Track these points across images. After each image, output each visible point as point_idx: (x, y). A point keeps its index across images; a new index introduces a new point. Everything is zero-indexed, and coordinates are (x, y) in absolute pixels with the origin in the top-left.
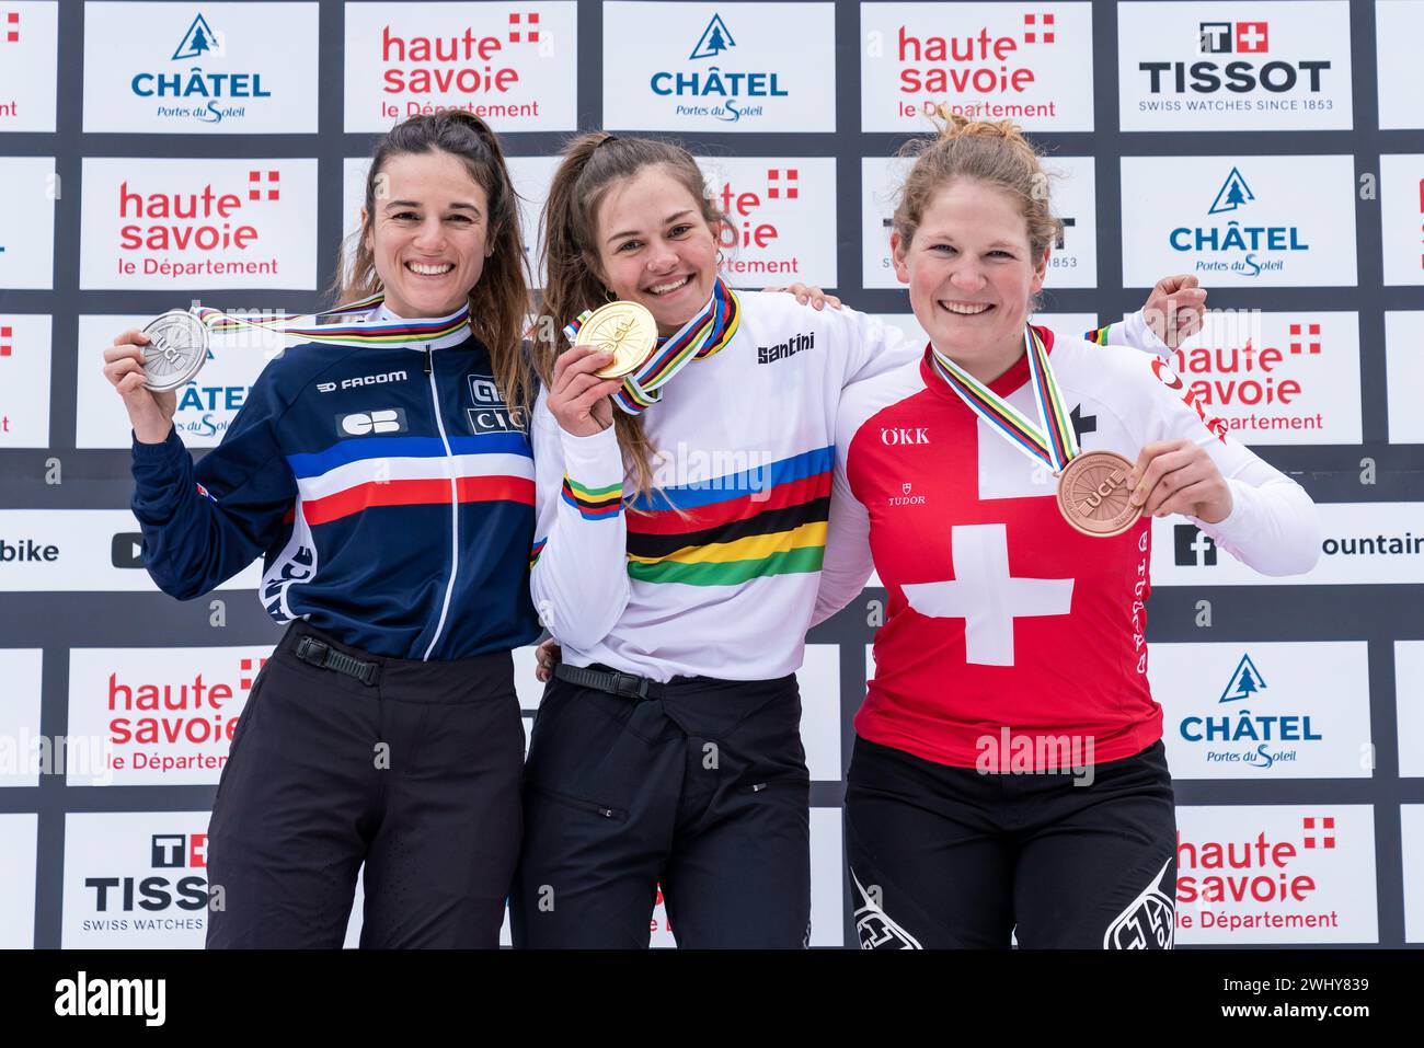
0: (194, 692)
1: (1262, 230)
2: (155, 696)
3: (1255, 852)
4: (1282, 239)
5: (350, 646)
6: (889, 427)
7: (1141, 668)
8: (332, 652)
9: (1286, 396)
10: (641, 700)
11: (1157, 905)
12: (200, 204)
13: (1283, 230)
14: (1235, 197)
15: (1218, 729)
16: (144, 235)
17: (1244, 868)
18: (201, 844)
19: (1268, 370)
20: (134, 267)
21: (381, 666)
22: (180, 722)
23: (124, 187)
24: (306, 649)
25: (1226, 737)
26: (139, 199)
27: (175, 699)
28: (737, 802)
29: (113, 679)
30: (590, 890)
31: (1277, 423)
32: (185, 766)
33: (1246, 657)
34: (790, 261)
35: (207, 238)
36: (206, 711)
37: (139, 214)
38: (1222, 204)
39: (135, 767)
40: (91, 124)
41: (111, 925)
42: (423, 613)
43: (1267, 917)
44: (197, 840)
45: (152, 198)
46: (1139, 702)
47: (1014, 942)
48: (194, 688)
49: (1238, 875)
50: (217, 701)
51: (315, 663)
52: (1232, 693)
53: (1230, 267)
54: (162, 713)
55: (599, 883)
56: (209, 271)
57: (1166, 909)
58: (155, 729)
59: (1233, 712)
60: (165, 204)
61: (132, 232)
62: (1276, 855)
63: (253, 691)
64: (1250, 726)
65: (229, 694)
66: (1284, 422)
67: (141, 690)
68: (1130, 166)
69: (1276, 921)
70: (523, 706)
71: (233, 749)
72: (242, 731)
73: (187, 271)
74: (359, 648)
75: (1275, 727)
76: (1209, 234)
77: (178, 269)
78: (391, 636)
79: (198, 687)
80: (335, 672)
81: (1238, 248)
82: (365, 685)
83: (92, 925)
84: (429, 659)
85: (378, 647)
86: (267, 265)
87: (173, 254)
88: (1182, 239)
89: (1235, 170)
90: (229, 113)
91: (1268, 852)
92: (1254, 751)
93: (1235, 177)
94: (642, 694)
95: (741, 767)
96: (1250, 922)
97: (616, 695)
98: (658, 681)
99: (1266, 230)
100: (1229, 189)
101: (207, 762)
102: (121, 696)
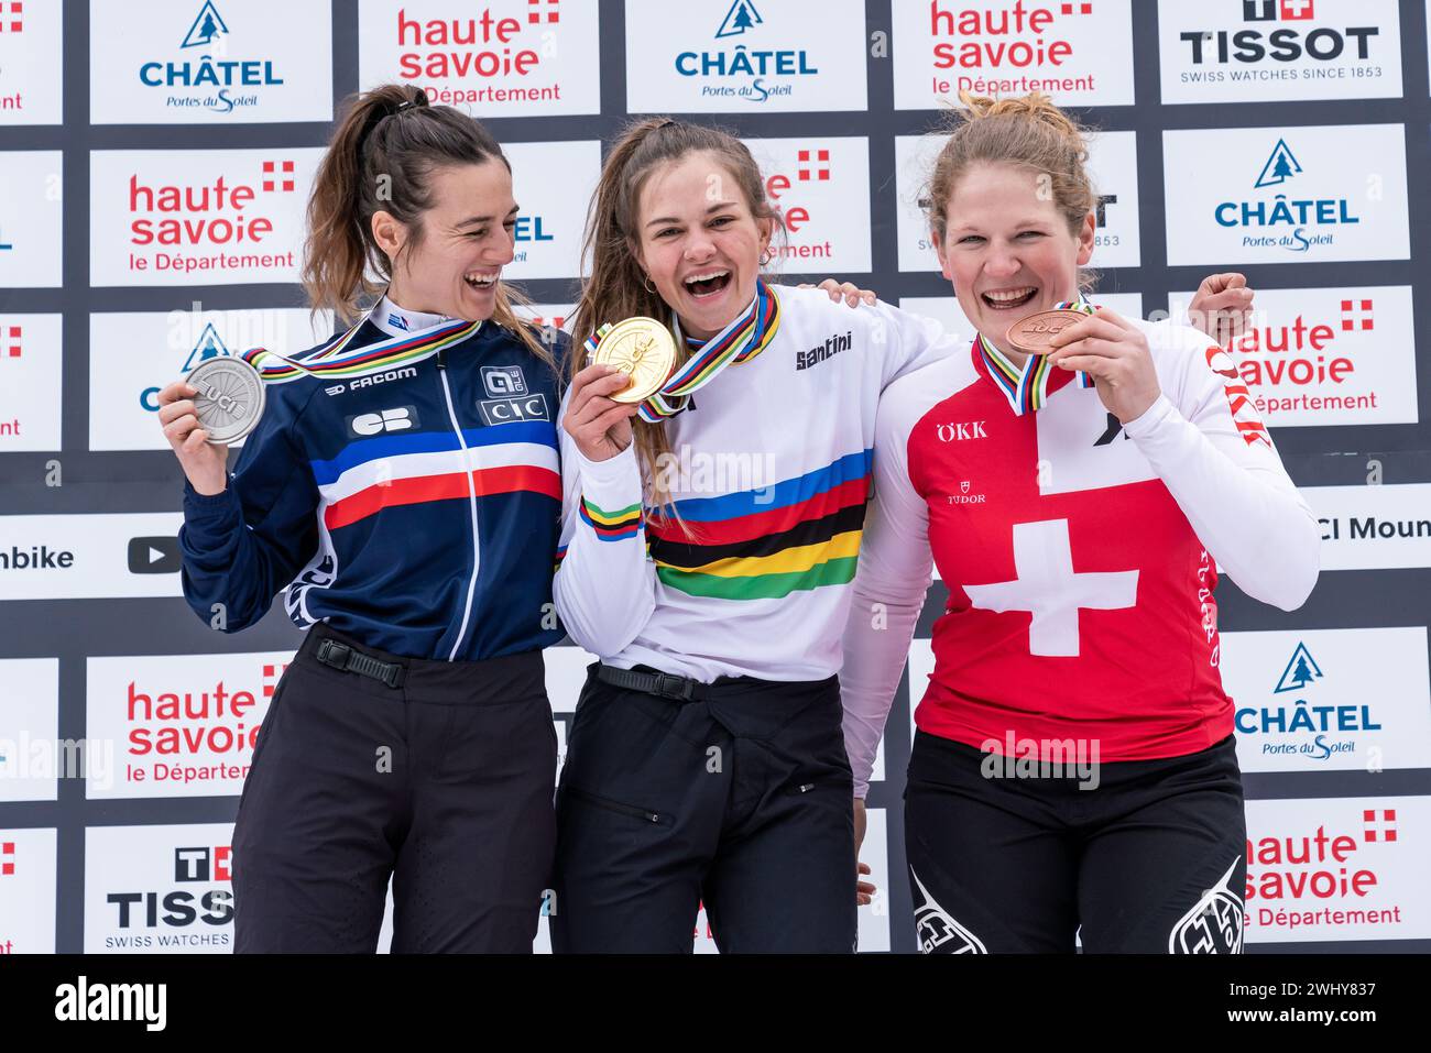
0: (215, 700)
1: (1311, 203)
2: (176, 705)
3: (1314, 847)
4: (1331, 212)
5: (374, 647)
6: (945, 422)
7: (1214, 662)
8: (354, 654)
9: (1338, 374)
10: (686, 701)
11: (1225, 904)
12: (213, 196)
13: (1333, 203)
14: (1282, 170)
15: (1274, 720)
16: (156, 230)
17: (1303, 863)
18: (226, 857)
19: (1319, 348)
20: (145, 262)
21: (406, 668)
22: (201, 731)
23: (133, 181)
24: (327, 651)
25: (1282, 729)
26: (149, 192)
27: (197, 708)
28: (784, 803)
29: (131, 688)
30: (634, 897)
31: (1329, 402)
32: (207, 777)
33: (1301, 646)
34: (823, 245)
35: (220, 231)
36: (228, 720)
37: (150, 207)
38: (1268, 177)
39: (156, 778)
40: (98, 116)
41: (134, 941)
42: (446, 612)
43: (1327, 913)
44: (221, 853)
45: (162, 191)
46: (1211, 696)
47: (1079, 943)
48: (215, 696)
49: (1296, 870)
50: (240, 708)
51: (338, 667)
52: (1288, 682)
53: (1278, 242)
54: (182, 723)
55: (646, 889)
56: (223, 266)
57: (1235, 908)
58: (176, 739)
59: (1288, 702)
60: (177, 197)
61: (142, 227)
62: (1335, 849)
63: (274, 698)
64: (1306, 717)
65: (251, 702)
66: (1336, 402)
67: (161, 699)
68: (1173, 140)
69: (1338, 918)
70: (555, 709)
71: (256, 758)
72: (264, 738)
73: (200, 266)
74: (383, 649)
75: (1333, 717)
76: (1256, 209)
77: (192, 264)
78: (413, 638)
79: (220, 695)
80: (358, 674)
81: (1286, 222)
82: (391, 688)
83: (114, 942)
84: (455, 659)
85: (402, 647)
86: (283, 258)
87: (185, 249)
88: (1227, 215)
89: (1281, 142)
90: (241, 102)
91: (1328, 847)
92: (1312, 743)
93: (1282, 148)
94: (686, 694)
95: (789, 768)
96: (1310, 919)
97: (661, 696)
98: (701, 681)
99: (1315, 203)
100: (1275, 161)
101: (230, 772)
102: (140, 706)
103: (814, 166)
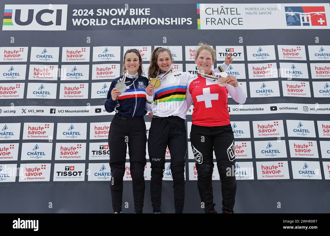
4: (236, 73)
21: (127, 118)
33: (234, 123)
38: (229, 69)
43: (238, 155)
45: (100, 69)
52: (233, 128)
56: (107, 77)
62: (239, 147)
64: (235, 132)
73: (104, 77)
84: (133, 117)
86: (114, 76)
92: (236, 135)
93: (231, 66)
103: (176, 67)
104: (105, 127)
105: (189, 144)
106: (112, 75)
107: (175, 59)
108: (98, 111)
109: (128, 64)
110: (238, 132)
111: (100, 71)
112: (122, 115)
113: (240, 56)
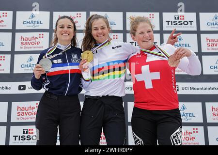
3: (186, 133)
4: (187, 45)
8: (51, 95)
12: (32, 39)
16: (24, 43)
20: (22, 48)
21: (59, 97)
22: (27, 112)
23: (21, 37)
26: (23, 38)
27: (27, 109)
29: (18, 106)
32: (28, 119)
33: (183, 105)
35: (33, 43)
36: (31, 111)
39: (21, 119)
40: (17, 28)
41: (17, 143)
45: (25, 38)
48: (29, 107)
50: (33, 109)
56: (33, 48)
58: (24, 114)
59: (182, 112)
60: (27, 39)
61: (22, 43)
67: (22, 108)
77: (29, 48)
86: (41, 47)
87: (28, 46)
90: (36, 26)
91: (188, 133)
93: (180, 37)
100: (179, 39)
102: (19, 109)
103: (115, 37)
104: (30, 107)
105: (130, 128)
106: (39, 45)
107: (114, 28)
108: (22, 88)
109: (61, 32)
110: (188, 115)
111: (26, 42)
112: (52, 93)
113: (191, 24)
